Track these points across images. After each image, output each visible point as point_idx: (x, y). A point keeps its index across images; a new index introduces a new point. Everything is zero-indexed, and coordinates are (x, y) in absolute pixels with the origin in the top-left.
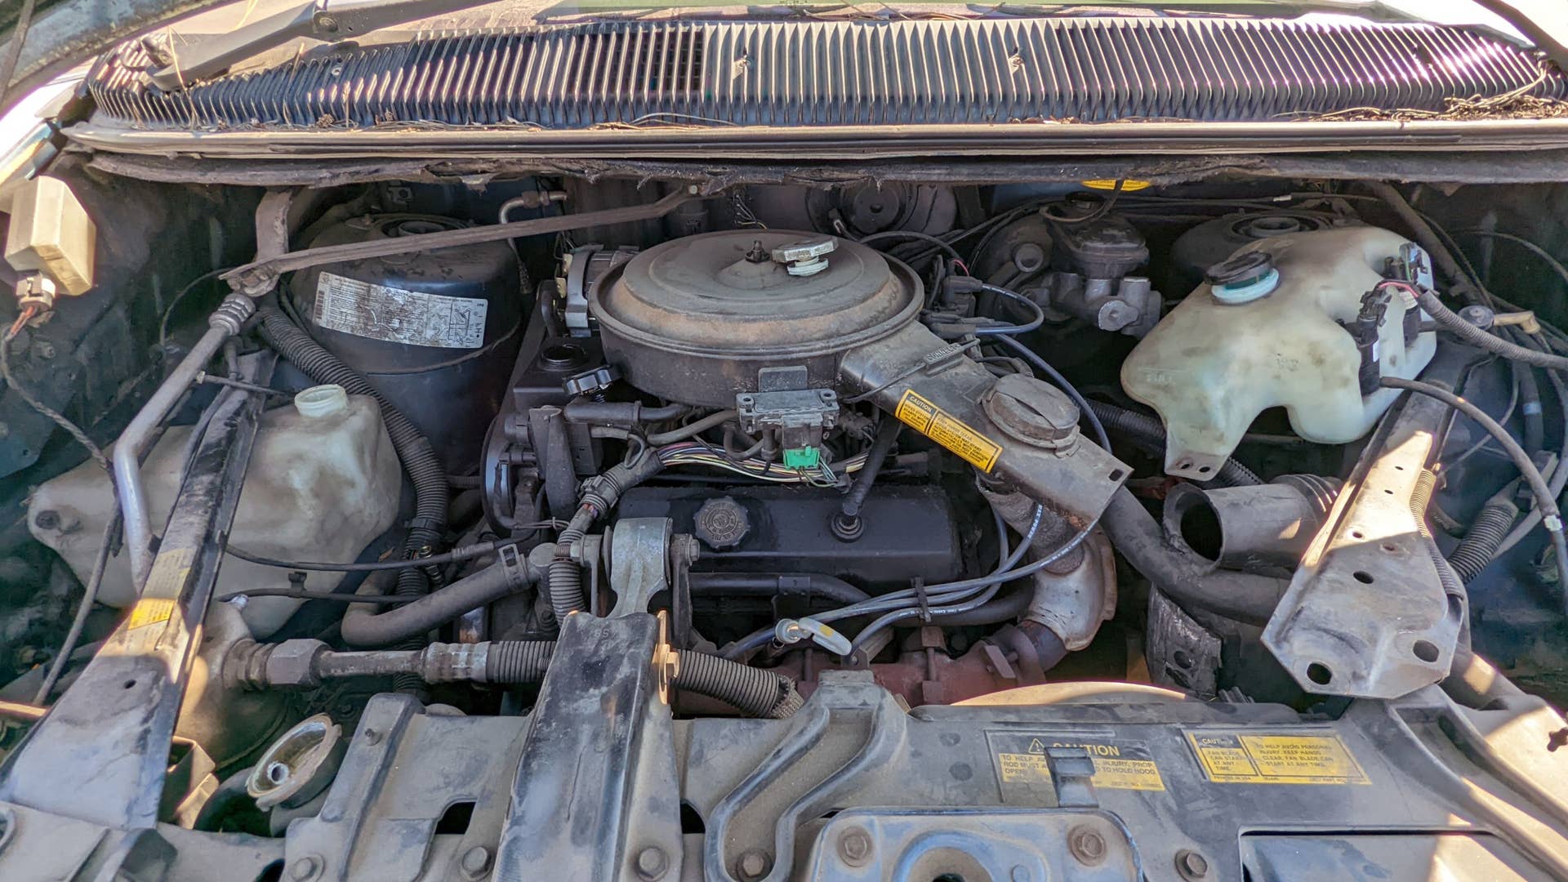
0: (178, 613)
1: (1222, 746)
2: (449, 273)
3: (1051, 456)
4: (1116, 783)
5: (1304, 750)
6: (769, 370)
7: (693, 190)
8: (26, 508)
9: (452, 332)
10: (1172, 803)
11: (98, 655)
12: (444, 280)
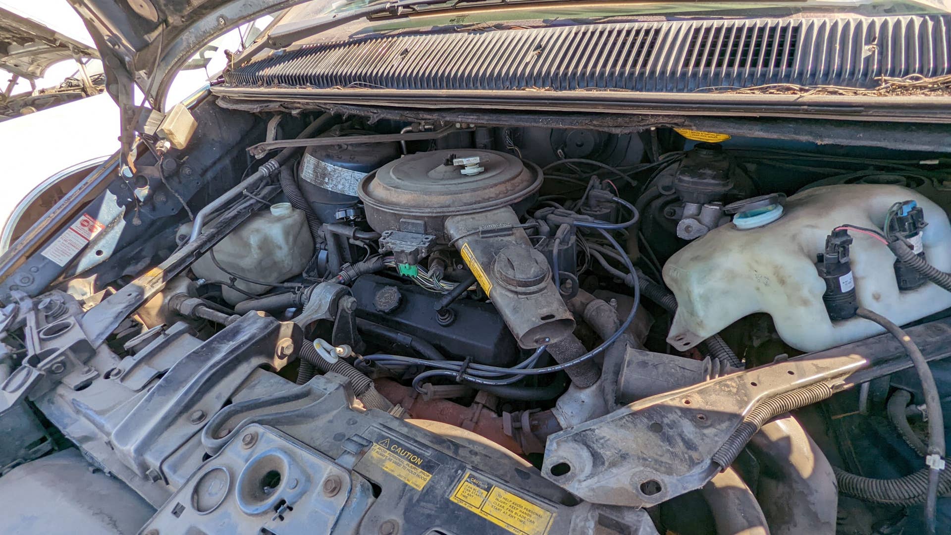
0: (161, 275)
1: (478, 486)
2: (353, 159)
3: (516, 296)
4: (400, 475)
5: (525, 511)
6: (404, 220)
7: (458, 125)
8: (177, 231)
9: (351, 188)
10: (415, 498)
11: (133, 282)
12: (350, 162)
